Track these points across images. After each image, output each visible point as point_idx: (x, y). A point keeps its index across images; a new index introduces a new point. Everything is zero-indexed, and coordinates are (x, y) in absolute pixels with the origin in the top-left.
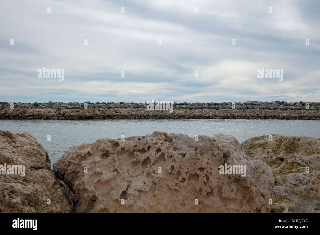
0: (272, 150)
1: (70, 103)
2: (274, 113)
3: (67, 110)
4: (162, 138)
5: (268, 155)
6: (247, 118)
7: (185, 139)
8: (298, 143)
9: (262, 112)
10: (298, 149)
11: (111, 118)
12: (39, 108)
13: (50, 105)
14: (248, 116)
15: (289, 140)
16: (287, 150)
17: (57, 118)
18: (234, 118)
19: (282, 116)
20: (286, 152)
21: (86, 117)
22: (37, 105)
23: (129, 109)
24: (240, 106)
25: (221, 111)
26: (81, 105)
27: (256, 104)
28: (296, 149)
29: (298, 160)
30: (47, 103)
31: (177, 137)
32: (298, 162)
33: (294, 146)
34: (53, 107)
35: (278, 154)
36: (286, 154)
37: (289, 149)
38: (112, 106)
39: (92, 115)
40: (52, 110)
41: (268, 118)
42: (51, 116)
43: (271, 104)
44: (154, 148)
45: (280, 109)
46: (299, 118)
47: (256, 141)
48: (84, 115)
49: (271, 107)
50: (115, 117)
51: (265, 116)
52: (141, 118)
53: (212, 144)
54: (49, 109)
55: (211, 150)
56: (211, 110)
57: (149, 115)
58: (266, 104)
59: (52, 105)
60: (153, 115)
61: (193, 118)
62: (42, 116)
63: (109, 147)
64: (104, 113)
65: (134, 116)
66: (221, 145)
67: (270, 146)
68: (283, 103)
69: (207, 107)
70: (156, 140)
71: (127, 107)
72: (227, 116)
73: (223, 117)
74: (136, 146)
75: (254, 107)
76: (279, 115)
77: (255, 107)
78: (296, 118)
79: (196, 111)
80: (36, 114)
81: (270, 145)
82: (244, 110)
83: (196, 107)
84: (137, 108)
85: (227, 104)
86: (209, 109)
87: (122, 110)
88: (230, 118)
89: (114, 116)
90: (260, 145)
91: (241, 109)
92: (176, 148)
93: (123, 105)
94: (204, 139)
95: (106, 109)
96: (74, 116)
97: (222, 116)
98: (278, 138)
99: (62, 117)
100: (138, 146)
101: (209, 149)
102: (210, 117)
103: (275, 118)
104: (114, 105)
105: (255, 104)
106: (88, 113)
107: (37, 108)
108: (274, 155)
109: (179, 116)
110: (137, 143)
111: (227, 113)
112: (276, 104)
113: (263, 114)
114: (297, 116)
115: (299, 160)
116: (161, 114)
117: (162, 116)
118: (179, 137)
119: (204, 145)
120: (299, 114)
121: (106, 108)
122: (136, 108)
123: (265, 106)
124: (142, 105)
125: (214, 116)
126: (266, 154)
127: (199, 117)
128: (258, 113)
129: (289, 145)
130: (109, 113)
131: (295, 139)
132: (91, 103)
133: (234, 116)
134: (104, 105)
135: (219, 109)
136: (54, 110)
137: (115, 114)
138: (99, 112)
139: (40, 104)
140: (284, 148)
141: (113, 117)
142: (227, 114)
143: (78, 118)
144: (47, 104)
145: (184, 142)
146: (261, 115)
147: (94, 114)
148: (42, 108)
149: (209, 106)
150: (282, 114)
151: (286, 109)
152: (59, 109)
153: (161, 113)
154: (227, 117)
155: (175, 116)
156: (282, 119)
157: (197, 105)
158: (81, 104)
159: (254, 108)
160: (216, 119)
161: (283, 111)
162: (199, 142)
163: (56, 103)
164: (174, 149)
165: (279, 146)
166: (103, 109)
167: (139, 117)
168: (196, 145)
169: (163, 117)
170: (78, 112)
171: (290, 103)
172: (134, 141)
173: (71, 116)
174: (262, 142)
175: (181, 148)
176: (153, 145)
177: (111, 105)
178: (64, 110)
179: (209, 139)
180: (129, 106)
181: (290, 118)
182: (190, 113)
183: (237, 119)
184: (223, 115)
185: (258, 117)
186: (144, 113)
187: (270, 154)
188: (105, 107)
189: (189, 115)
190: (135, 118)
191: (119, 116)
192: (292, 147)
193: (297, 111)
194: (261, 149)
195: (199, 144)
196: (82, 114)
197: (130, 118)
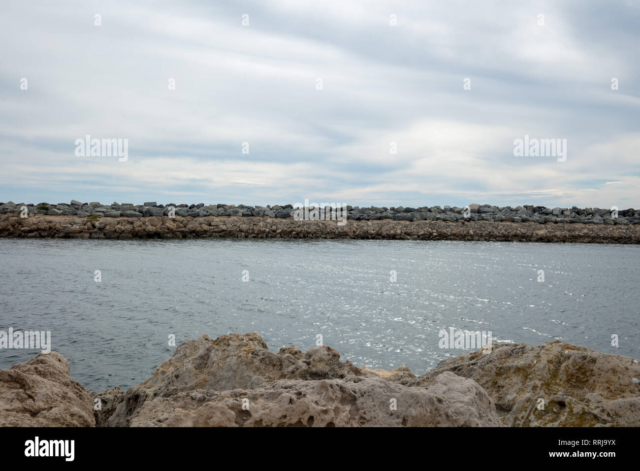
0: (541, 382)
1: (115, 204)
2: (521, 229)
3: (109, 219)
4: (336, 396)
5: (534, 392)
6: (470, 238)
7: (381, 396)
8: (591, 368)
9: (499, 228)
10: (591, 381)
11: (199, 236)
12: (51, 215)
13: (74, 208)
14: (471, 236)
15: (574, 360)
16: (571, 382)
17: (87, 235)
18: (445, 238)
19: (537, 235)
20: (569, 386)
21: (147, 233)
22: (47, 209)
23: (235, 218)
24: (456, 214)
25: (418, 224)
26: (138, 209)
27: (487, 211)
28: (588, 380)
29: (593, 407)
30: (68, 205)
31: (365, 393)
32: (594, 412)
33: (584, 373)
34: (79, 212)
35: (554, 392)
36: (569, 390)
37: (574, 378)
38: (201, 211)
39: (159, 230)
40: (77, 219)
41: (510, 239)
42: (74, 232)
43: (517, 210)
44: (321, 422)
45: (534, 221)
46: (571, 240)
47: (508, 360)
48: (144, 230)
49: (515, 218)
50: (206, 234)
51: (504, 236)
52: (260, 236)
53: (436, 410)
54: (70, 216)
55: (434, 422)
56: (399, 221)
57: (274, 231)
58: (506, 211)
59: (77, 209)
60: (283, 230)
61: (363, 238)
62: (58, 231)
63: (230, 421)
64: (185, 227)
65: (245, 233)
66: (453, 411)
67: (538, 373)
68: (540, 210)
69: (392, 215)
70: (324, 403)
71: (232, 213)
72: (431, 234)
73: (421, 237)
74: (285, 417)
75: (483, 217)
76: (532, 234)
77: (485, 218)
78: (563, 240)
79: (370, 223)
80: (43, 227)
81: (538, 371)
82: (463, 223)
83: (368, 216)
84: (252, 217)
85: (430, 210)
86: (395, 219)
87: (221, 221)
88: (437, 238)
89: (205, 231)
90: (518, 370)
91: (457, 220)
92: (365, 419)
93: (224, 211)
94: (420, 401)
95: (189, 218)
96: (123, 231)
97: (420, 234)
98: (552, 356)
99: (98, 235)
100: (288, 418)
101: (431, 420)
102: (396, 237)
103: (524, 240)
104: (204, 211)
105: (485, 210)
106: (152, 225)
107: (46, 214)
108: (546, 393)
109: (335, 234)
110: (287, 410)
111: (429, 227)
112: (526, 211)
113: (501, 230)
114: (567, 235)
115: (596, 408)
116: (299, 229)
117: (300, 232)
118: (369, 392)
119: (420, 413)
120: (569, 231)
121: (189, 215)
122: (249, 216)
123: (504, 215)
124: (261, 211)
125: (405, 233)
126: (530, 392)
127: (374, 237)
128: (490, 229)
129: (574, 371)
130: (195, 225)
131: (585, 359)
132: (158, 205)
133: (444, 235)
134: (184, 211)
135: (415, 219)
136: (83, 219)
137: (206, 227)
138: (175, 224)
139: (54, 205)
140: (564, 378)
141: (203, 234)
142: (430, 230)
143: (131, 236)
144: (67, 207)
145: (380, 403)
146: (498, 234)
147: (164, 228)
148: (57, 214)
149: (395, 214)
150: (538, 231)
151: (545, 222)
152: (93, 217)
153: (298, 227)
154: (430, 236)
155: (328, 233)
156: (536, 241)
157: (372, 212)
158: (137, 206)
159: (483, 219)
160: (409, 239)
161: (539, 226)
162: (410, 407)
163: (87, 204)
164: (361, 421)
165: (555, 374)
166: (182, 219)
167: (255, 235)
168: (404, 414)
169: (304, 236)
170: (132, 223)
171: (553, 210)
172: (280, 407)
173: (117, 232)
174: (520, 362)
175: (375, 418)
176: (319, 415)
177: (198, 210)
178: (102, 220)
179: (430, 400)
180: (236, 213)
181: (552, 240)
182: (358, 227)
183: (451, 239)
184: (423, 232)
185: (490, 237)
186: (266, 227)
187: (538, 392)
188: (186, 214)
189: (354, 232)
190: (246, 237)
191: (215, 232)
192: (579, 374)
193: (567, 226)
194: (520, 378)
195: (411, 411)
196: (140, 228)
197: (238, 237)
